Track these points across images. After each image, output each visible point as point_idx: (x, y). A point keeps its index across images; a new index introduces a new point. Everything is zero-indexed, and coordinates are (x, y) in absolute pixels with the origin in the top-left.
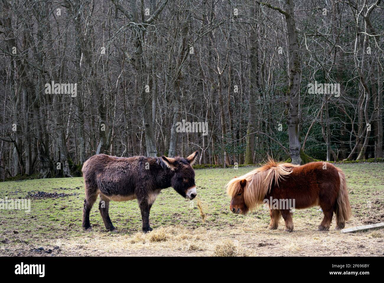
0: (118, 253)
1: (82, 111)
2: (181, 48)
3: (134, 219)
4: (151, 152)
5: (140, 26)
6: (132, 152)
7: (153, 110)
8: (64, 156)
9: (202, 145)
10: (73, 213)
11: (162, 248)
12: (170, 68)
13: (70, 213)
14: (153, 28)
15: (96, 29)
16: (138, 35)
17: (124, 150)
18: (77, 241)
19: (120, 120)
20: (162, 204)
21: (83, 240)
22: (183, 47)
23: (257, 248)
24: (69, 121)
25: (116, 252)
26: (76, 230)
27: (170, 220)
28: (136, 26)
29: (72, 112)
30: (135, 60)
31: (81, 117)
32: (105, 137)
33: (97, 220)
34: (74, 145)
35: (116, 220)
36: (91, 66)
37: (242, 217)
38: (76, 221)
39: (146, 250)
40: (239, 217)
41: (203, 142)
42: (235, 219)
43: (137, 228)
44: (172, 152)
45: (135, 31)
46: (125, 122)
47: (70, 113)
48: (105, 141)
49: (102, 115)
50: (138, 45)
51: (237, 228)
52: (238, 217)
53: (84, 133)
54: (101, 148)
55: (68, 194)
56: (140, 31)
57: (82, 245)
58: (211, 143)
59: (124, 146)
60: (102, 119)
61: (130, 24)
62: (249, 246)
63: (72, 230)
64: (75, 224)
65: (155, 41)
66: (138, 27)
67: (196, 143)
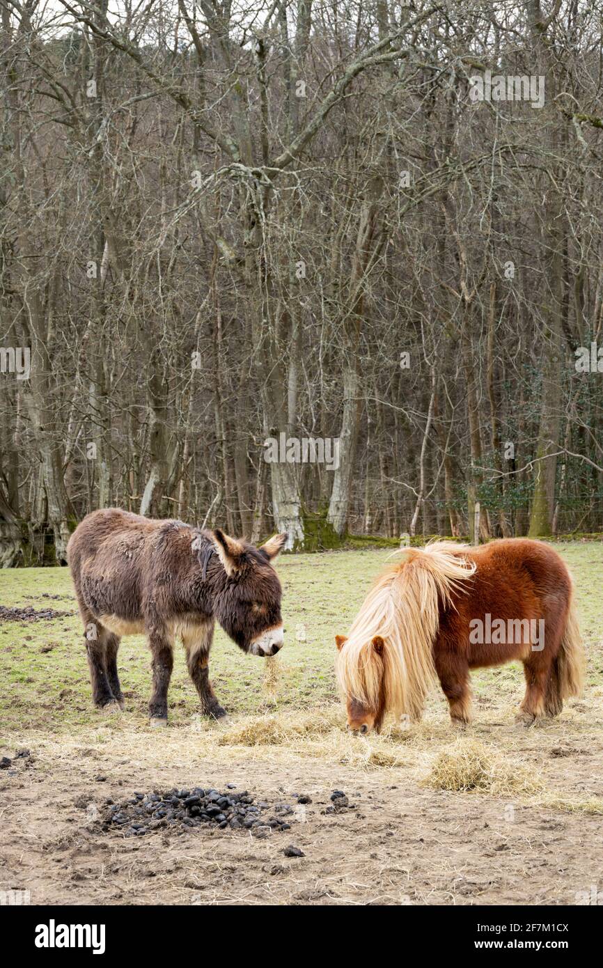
0: (182, 770)
1: (106, 394)
2: (364, 232)
3: (228, 679)
4: (285, 503)
5: (259, 175)
6: (237, 500)
7: (291, 394)
8: (57, 509)
9: (418, 484)
10: (71, 663)
11: (298, 758)
12: (336, 285)
13: (63, 663)
14: (290, 180)
15: (142, 182)
16: (251, 198)
17: (215, 496)
18: (77, 737)
19: (206, 417)
20: (305, 642)
21: (94, 735)
22: (371, 229)
23: (545, 761)
24: (71, 420)
25: (178, 768)
26: (78, 708)
27: (324, 683)
28: (246, 173)
29: (79, 395)
30: (244, 262)
31: (102, 409)
32: (166, 463)
33: (134, 681)
34: (85, 483)
35: (181, 683)
36: (127, 278)
37: (513, 679)
38: (78, 685)
39: (255, 763)
40: (505, 678)
41: (422, 477)
42: (493, 682)
43: (237, 703)
44: (340, 501)
45: (243, 185)
46: (218, 424)
47: (74, 399)
48: (163, 474)
49: (156, 404)
50: (253, 224)
51: (497, 706)
52: (500, 677)
53: (110, 452)
54: (155, 491)
55: (63, 610)
56: (256, 188)
57: (90, 747)
58: (442, 480)
59: (214, 484)
60: (157, 415)
61: (230, 169)
62: (526, 755)
63: (68, 707)
64: (75, 692)
65: (297, 213)
66: (251, 175)
67: (402, 480)
